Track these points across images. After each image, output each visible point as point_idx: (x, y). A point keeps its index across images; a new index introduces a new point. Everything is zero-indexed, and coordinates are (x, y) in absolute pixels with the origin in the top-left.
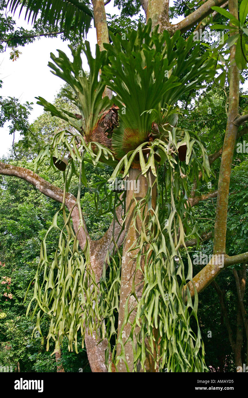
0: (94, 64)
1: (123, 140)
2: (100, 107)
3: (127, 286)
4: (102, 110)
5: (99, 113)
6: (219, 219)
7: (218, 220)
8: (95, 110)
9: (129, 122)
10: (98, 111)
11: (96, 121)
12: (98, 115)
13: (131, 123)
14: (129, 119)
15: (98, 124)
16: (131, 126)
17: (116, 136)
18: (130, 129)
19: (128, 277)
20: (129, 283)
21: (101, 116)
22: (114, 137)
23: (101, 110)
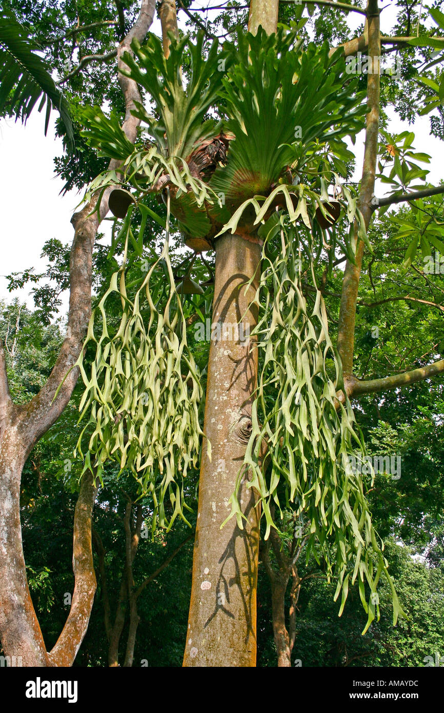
0: (202, 69)
1: (230, 186)
2: (197, 134)
3: (225, 398)
4: (200, 139)
5: (195, 142)
6: (345, 328)
7: (344, 330)
8: (188, 137)
9: (248, 160)
10: (193, 139)
11: (189, 153)
12: (192, 145)
13: (251, 162)
14: (249, 156)
15: (190, 157)
16: (249, 165)
17: (217, 179)
18: (246, 169)
19: (227, 385)
20: (228, 394)
21: (197, 147)
22: (213, 181)
23: (198, 138)
